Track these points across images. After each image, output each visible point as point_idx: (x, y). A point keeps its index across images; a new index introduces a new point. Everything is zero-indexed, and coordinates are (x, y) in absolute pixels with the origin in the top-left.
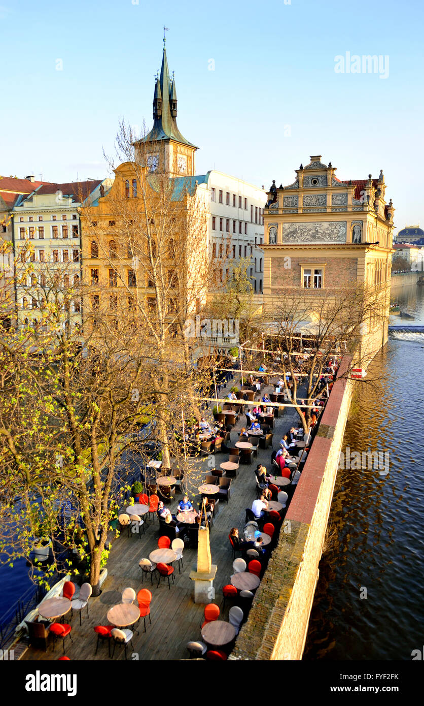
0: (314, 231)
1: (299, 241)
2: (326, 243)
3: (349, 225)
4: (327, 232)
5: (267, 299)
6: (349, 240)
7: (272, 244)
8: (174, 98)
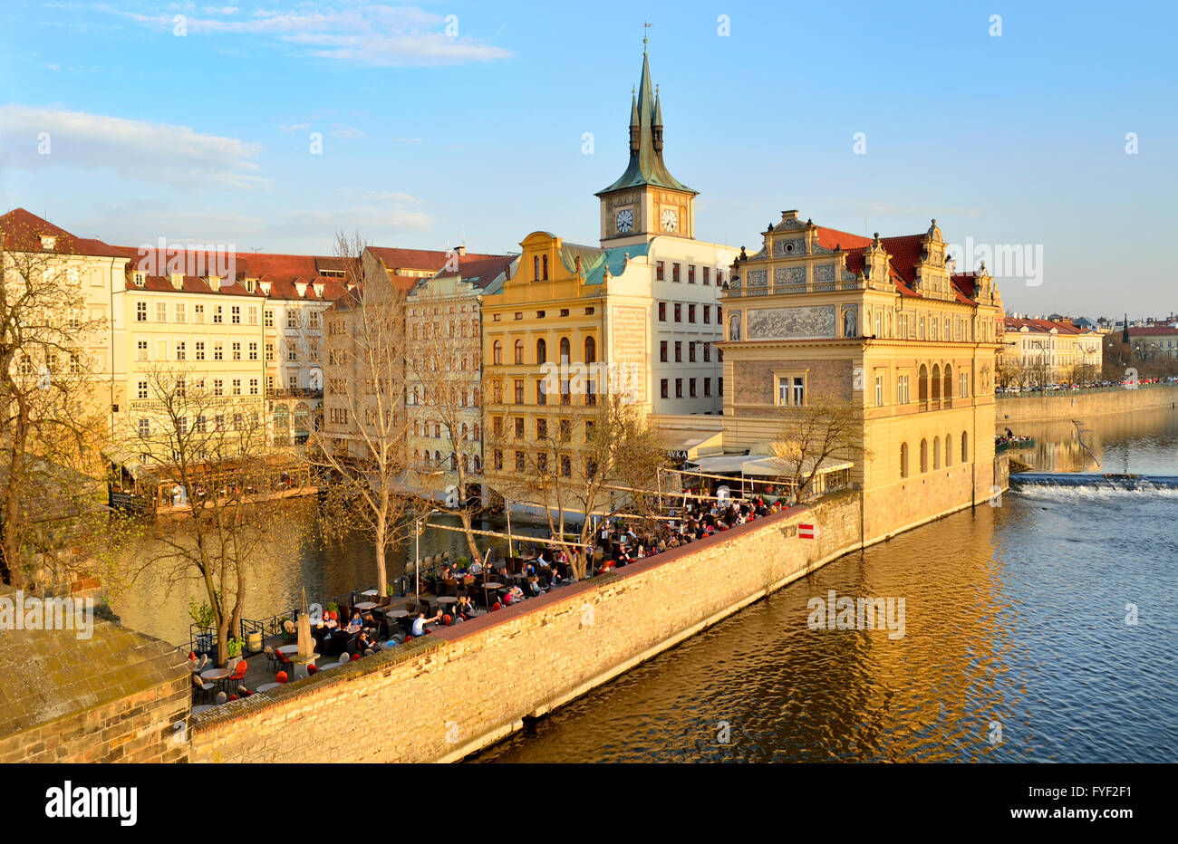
0: (790, 321)
1: (770, 335)
2: (808, 338)
3: (838, 310)
4: (808, 321)
5: (730, 423)
6: (841, 333)
7: (733, 340)
8: (657, 123)
